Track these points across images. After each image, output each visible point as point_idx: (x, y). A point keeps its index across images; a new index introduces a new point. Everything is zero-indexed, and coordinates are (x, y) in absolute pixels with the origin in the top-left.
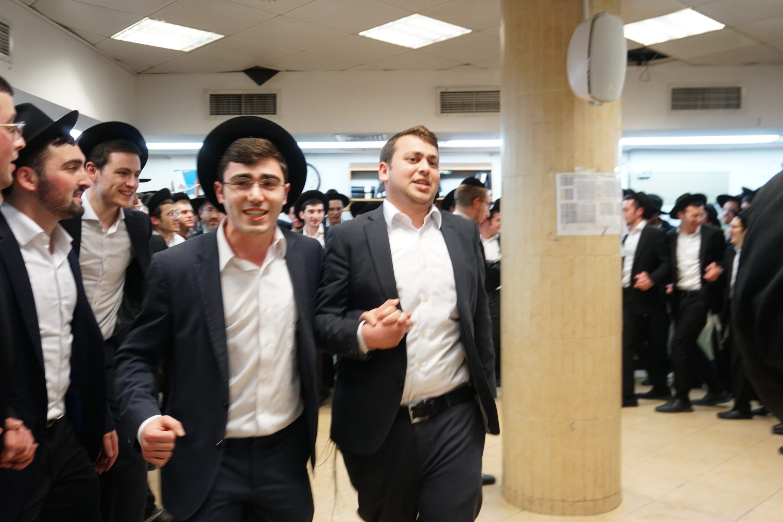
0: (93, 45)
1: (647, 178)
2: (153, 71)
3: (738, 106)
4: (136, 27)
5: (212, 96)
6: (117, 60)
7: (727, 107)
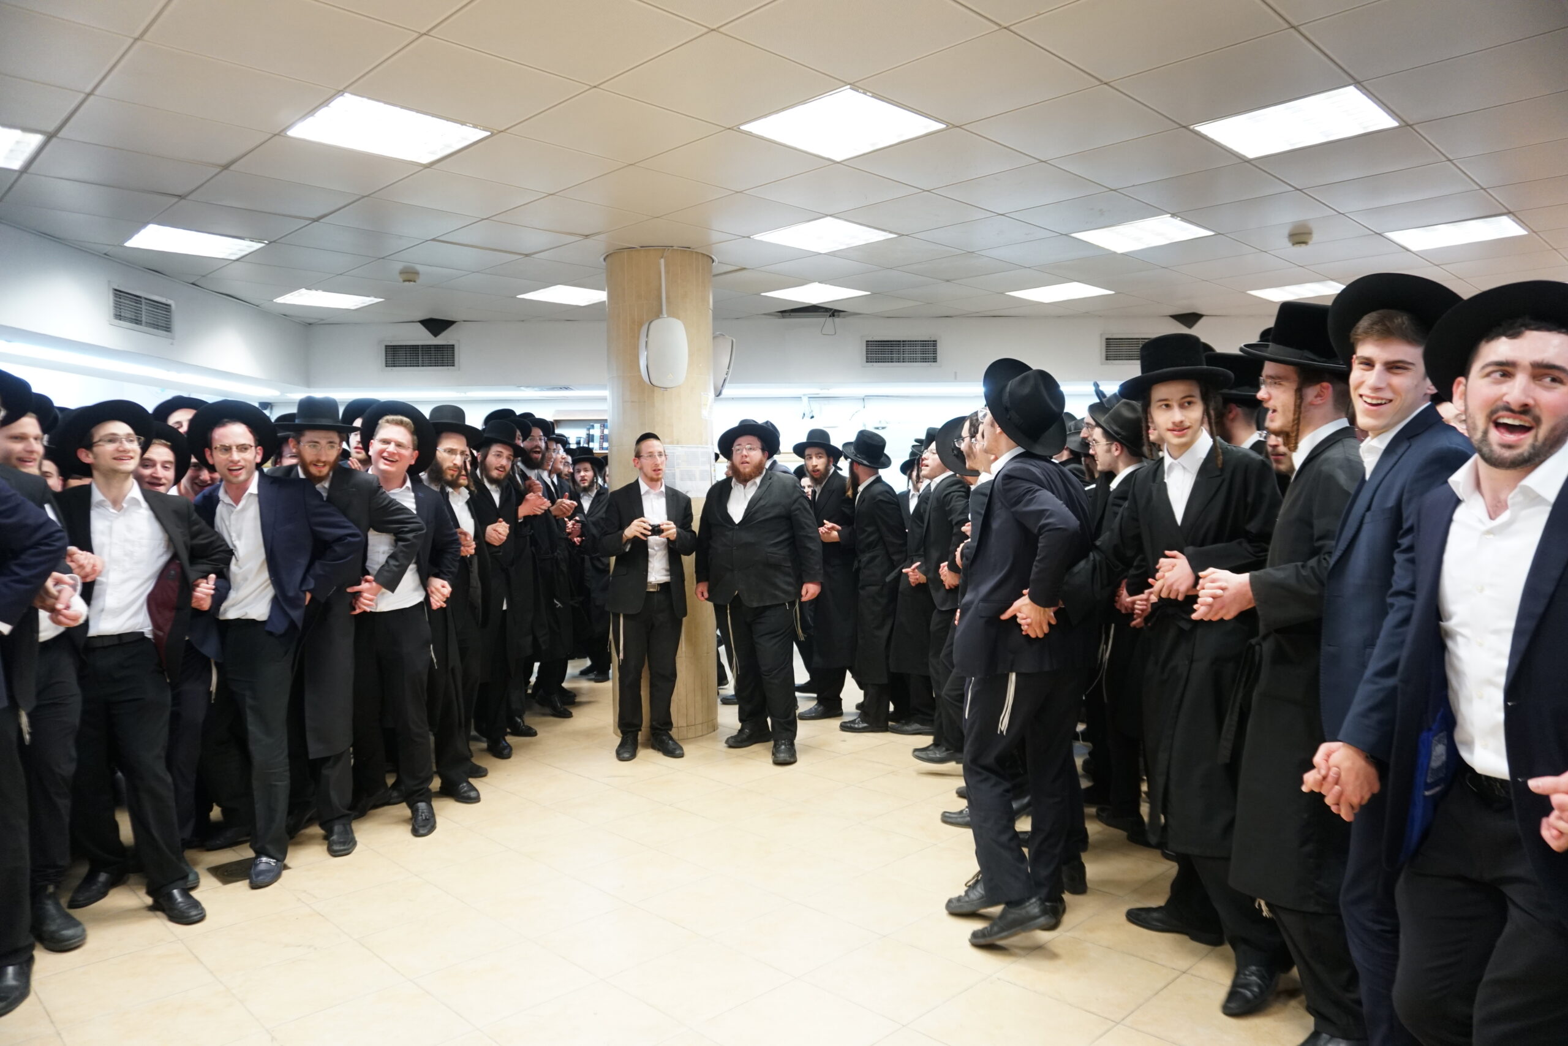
0: (257, 306)
1: (883, 428)
2: (324, 322)
3: (935, 360)
4: (296, 293)
5: (387, 347)
6: (285, 315)
7: (924, 360)
